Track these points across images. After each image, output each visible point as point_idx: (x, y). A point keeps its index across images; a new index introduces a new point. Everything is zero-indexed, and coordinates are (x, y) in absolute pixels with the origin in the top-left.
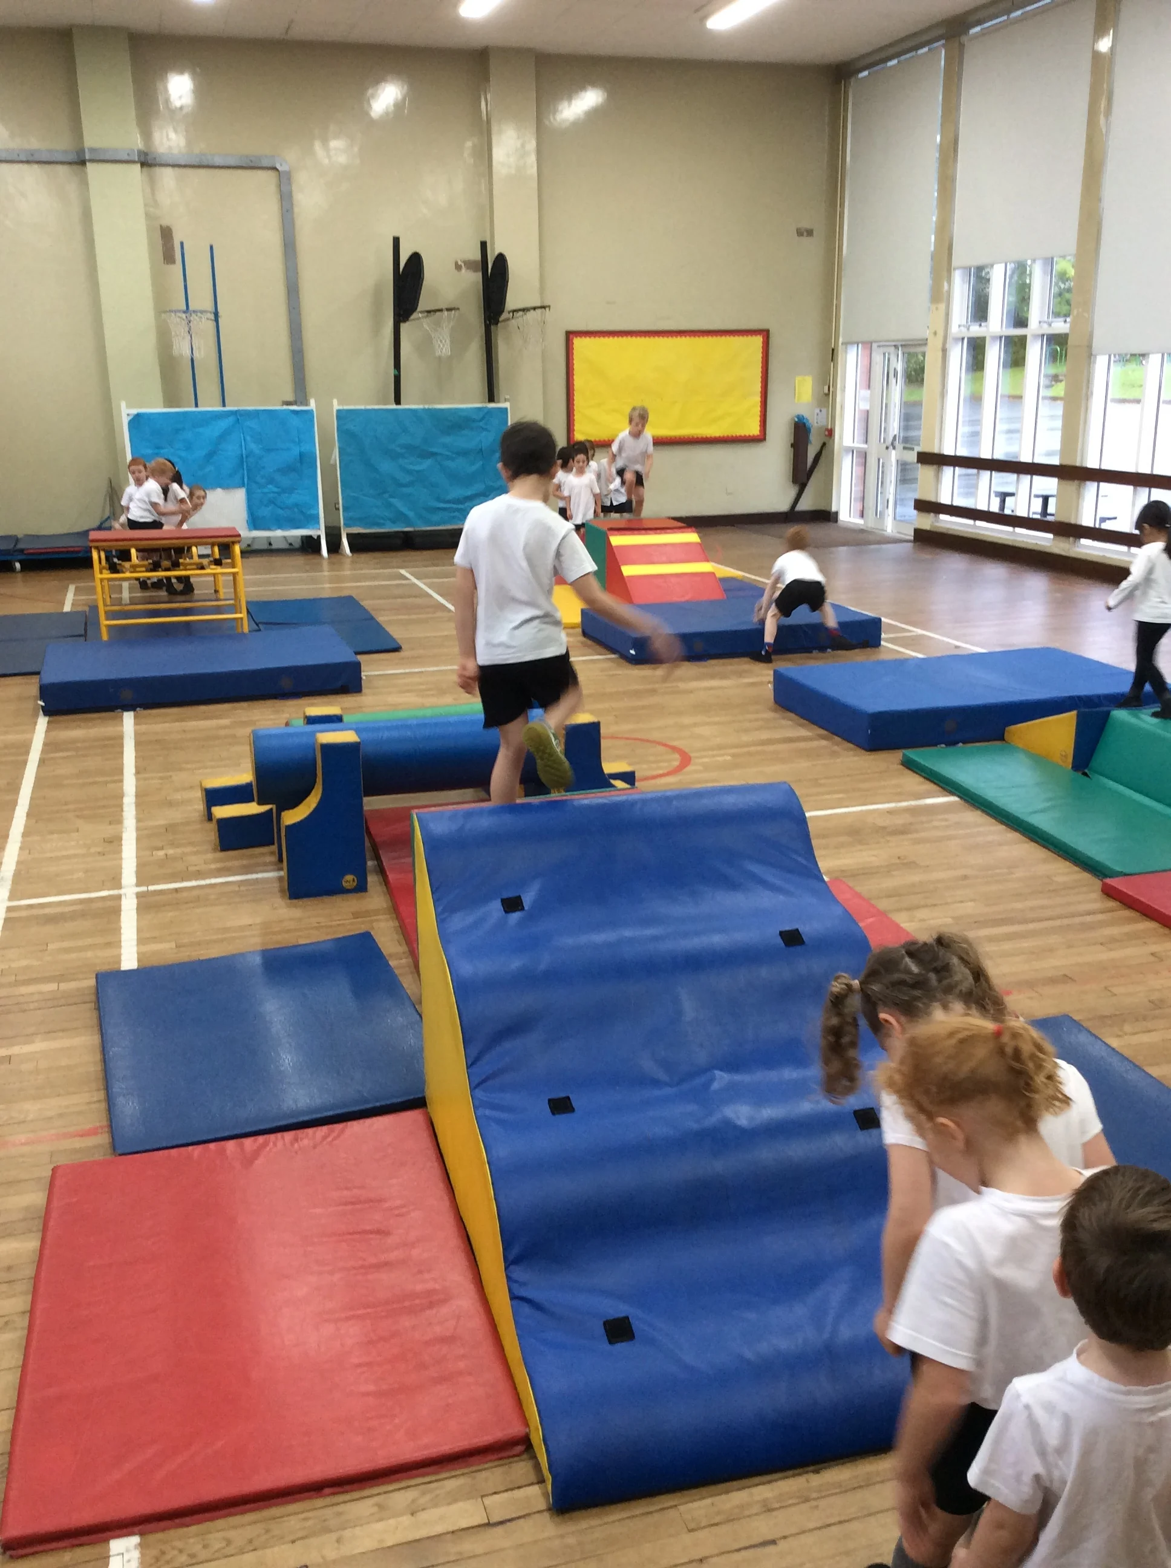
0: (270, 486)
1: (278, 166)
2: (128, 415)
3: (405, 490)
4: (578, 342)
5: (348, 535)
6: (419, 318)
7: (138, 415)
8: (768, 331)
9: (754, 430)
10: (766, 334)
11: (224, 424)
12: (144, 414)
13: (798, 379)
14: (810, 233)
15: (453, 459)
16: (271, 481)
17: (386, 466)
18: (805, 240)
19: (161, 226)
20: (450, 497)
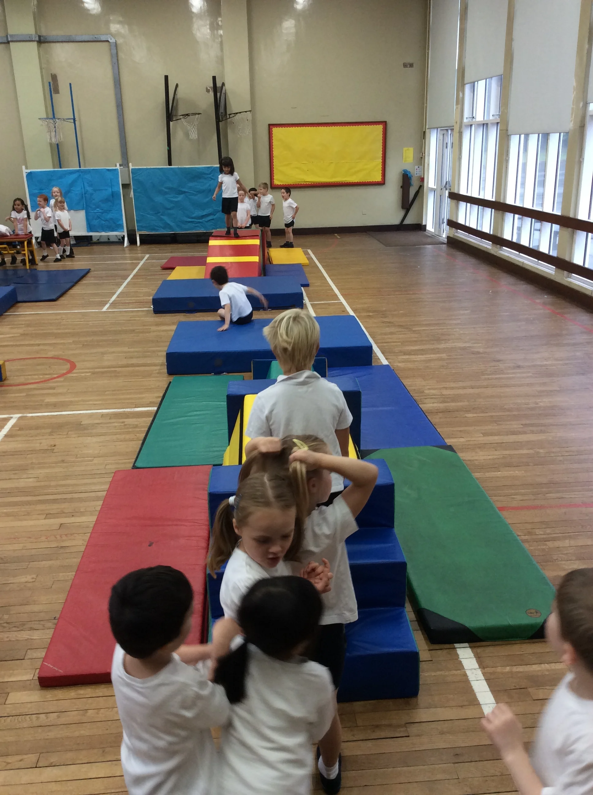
0: (98, 209)
1: (109, 40)
2: (26, 173)
3: (169, 211)
4: (275, 130)
5: (140, 235)
6: (180, 119)
7: (31, 173)
8: (385, 122)
9: (379, 178)
10: (385, 124)
11: (74, 176)
12: (34, 173)
13: (405, 149)
14: (411, 65)
15: (196, 195)
16: (98, 207)
17: (159, 199)
18: (409, 69)
19: (51, 74)
20: (194, 215)
